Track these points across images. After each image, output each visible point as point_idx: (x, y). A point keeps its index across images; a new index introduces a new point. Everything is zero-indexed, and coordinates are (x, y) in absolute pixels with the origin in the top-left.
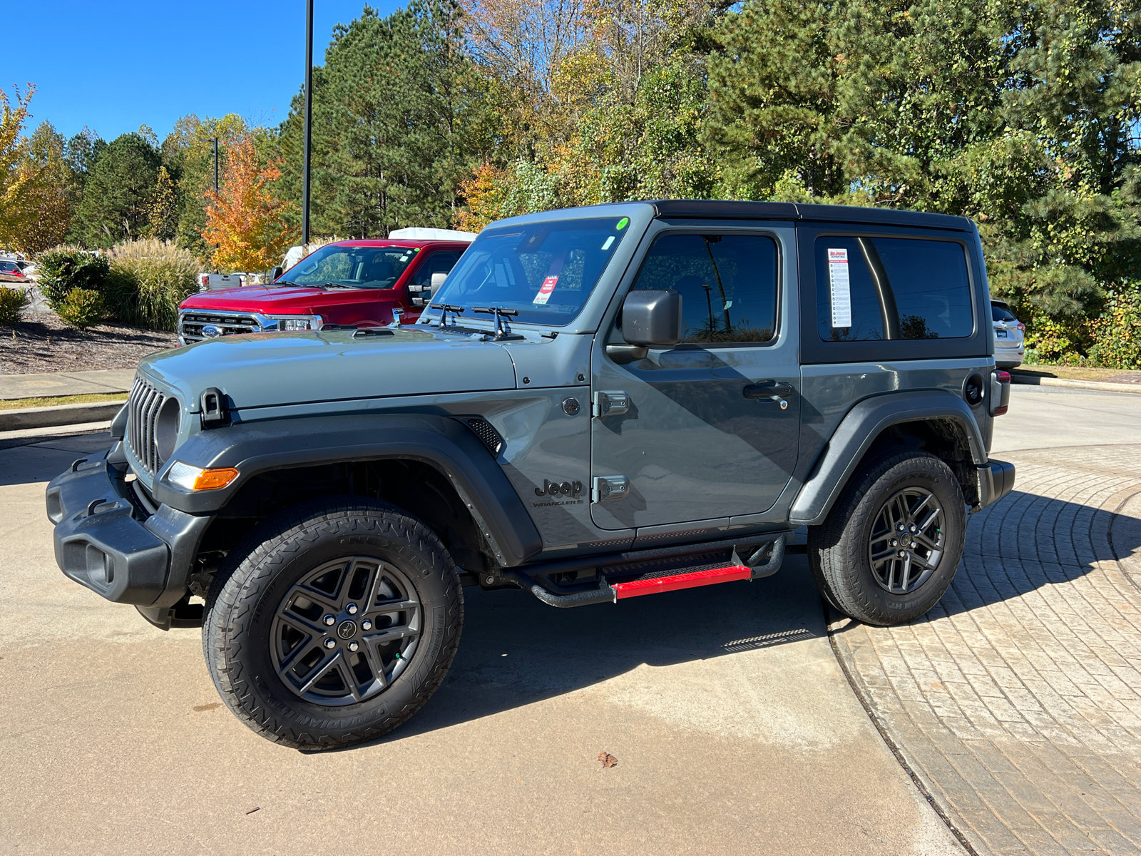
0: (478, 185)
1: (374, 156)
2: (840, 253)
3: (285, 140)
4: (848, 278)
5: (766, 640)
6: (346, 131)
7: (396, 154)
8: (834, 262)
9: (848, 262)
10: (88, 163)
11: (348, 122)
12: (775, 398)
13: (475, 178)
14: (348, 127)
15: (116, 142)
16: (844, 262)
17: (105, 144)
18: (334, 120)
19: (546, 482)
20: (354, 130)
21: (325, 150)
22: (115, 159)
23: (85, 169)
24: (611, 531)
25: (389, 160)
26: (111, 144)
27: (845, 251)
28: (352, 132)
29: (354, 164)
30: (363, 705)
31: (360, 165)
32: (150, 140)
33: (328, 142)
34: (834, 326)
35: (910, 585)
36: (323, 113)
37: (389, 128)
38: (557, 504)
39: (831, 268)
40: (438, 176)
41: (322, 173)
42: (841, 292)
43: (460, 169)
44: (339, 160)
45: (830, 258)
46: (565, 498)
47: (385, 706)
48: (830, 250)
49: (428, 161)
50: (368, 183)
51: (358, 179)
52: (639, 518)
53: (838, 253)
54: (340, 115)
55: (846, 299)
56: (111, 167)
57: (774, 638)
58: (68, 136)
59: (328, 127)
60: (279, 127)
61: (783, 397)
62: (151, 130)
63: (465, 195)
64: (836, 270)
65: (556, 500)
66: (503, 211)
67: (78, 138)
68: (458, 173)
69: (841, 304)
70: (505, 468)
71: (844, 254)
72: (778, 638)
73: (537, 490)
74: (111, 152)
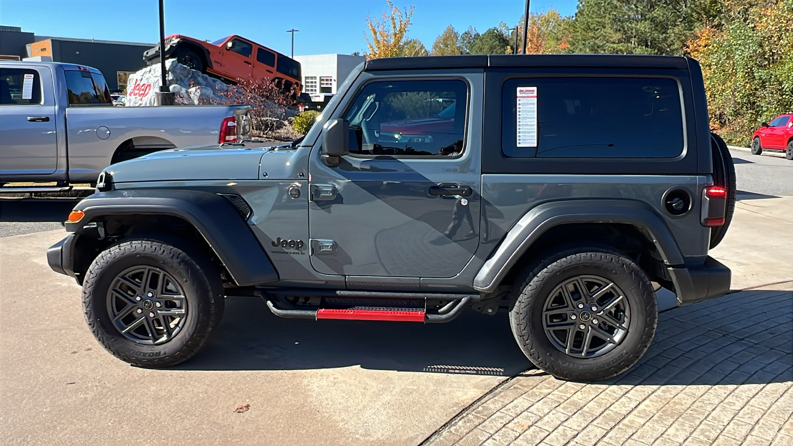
0: (700, 43)
1: (626, 29)
3: (573, 23)
4: (536, 109)
5: (460, 369)
6: (609, 14)
7: (644, 27)
8: (522, 97)
9: (538, 97)
10: (469, 47)
11: (612, 8)
12: (457, 196)
13: (697, 37)
14: (611, 11)
15: (485, 34)
17: (479, 35)
18: (602, 8)
19: (279, 239)
20: (615, 13)
21: (596, 28)
22: (483, 44)
23: (468, 51)
24: (325, 275)
25: (636, 31)
26: (482, 35)
27: (535, 89)
28: (613, 14)
29: (614, 35)
30: (156, 347)
31: (619, 35)
32: (504, 31)
33: (598, 22)
34: (518, 145)
35: (588, 353)
36: (596, 4)
37: (639, 9)
38: (287, 253)
39: (518, 102)
40: (672, 38)
41: (592, 43)
43: (688, 33)
44: (604, 34)
45: (518, 94)
46: (292, 250)
47: (166, 350)
48: (519, 89)
49: (664, 29)
50: (621, 48)
51: (615, 45)
52: (347, 269)
54: (606, 4)
56: (481, 49)
57: (467, 370)
58: (461, 32)
59: (599, 12)
60: (574, 16)
61: (464, 196)
62: (506, 24)
63: (689, 50)
64: (523, 104)
65: (286, 251)
66: (715, 60)
67: (466, 33)
68: (686, 36)
70: (252, 227)
71: (534, 91)
72: (470, 370)
73: (273, 243)
74: (481, 40)
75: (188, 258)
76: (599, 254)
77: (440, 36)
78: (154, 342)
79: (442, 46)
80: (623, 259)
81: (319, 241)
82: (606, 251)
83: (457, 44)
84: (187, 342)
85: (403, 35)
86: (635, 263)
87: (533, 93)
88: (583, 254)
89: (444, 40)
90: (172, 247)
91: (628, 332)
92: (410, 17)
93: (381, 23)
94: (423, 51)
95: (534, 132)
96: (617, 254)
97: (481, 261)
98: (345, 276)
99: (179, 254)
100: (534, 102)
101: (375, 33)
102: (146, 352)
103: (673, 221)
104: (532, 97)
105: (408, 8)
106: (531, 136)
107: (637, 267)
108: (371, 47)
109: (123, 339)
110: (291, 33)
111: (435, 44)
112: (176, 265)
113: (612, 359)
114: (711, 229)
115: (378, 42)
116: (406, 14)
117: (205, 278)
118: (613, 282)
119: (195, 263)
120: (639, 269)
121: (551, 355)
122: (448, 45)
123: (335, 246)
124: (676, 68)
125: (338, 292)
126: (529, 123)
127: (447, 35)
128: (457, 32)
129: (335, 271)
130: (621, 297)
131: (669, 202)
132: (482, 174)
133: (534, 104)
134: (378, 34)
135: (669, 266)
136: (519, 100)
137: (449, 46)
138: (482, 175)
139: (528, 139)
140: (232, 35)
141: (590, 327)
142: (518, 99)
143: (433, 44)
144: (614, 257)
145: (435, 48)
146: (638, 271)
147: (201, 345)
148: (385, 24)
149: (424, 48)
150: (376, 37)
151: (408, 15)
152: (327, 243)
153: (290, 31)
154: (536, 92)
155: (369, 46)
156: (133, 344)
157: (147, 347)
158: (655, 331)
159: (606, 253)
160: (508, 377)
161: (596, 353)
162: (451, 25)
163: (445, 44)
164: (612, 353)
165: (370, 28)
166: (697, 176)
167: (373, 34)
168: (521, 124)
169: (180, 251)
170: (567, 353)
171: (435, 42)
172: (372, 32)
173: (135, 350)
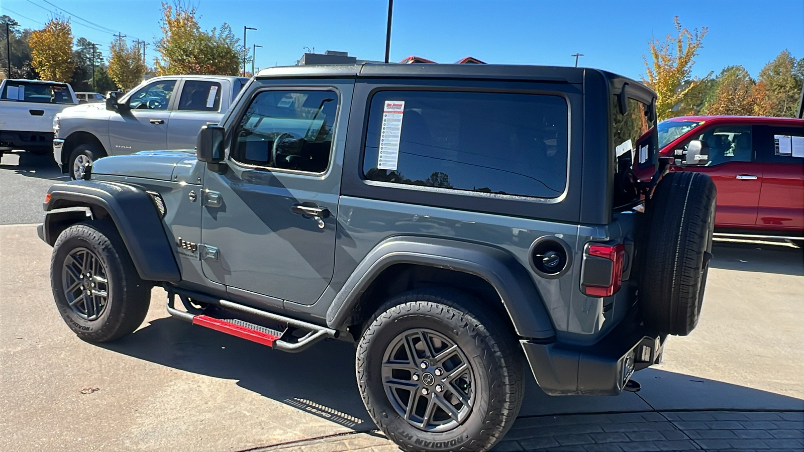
2: (398, 105)
4: (400, 127)
8: (388, 112)
9: (404, 113)
16: (400, 112)
39: (384, 118)
42: (390, 139)
45: (386, 109)
48: (387, 102)
53: (394, 105)
55: (396, 145)
64: (389, 120)
69: (389, 149)
71: (401, 105)
75: (111, 246)
76: (441, 306)
77: (771, 62)
78: (89, 317)
79: (772, 74)
80: (469, 317)
81: (207, 247)
82: (451, 304)
83: (792, 71)
84: (106, 322)
85: (689, 59)
86: (484, 326)
87: (400, 109)
88: (424, 303)
89: (776, 66)
90: (102, 235)
91: (472, 411)
92: (701, 39)
93: (664, 45)
94: (747, 78)
95: (396, 153)
96: (463, 310)
97: (334, 293)
98: (227, 286)
99: (105, 242)
100: (400, 118)
101: (657, 57)
102: (81, 325)
103: (543, 281)
104: (399, 112)
105: (700, 30)
106: (392, 157)
107: (485, 331)
108: (650, 72)
109: (70, 310)
110: (576, 57)
111: (763, 72)
112: (101, 251)
113: (452, 439)
114: (602, 299)
115: (659, 67)
116: (697, 36)
117: (121, 267)
118: (456, 344)
119: (115, 252)
120: (488, 334)
121: (387, 416)
122: (781, 72)
123: (218, 253)
124: (565, 82)
125: (222, 302)
126: (392, 142)
127: (781, 62)
128: (794, 58)
129: (219, 280)
130: (466, 365)
131: (538, 255)
132: (340, 195)
133: (399, 120)
134: (660, 58)
135: (522, 338)
136: (386, 116)
137: (781, 74)
138: (340, 197)
139: (389, 161)
140: (467, 57)
141: (433, 393)
142: (384, 114)
143: (761, 71)
144: (458, 313)
145: (761, 76)
146: (486, 337)
147: (117, 328)
148: (668, 47)
149: (749, 75)
150: (658, 61)
151: (698, 37)
152: (212, 249)
153: (574, 56)
154: (403, 107)
155: (647, 72)
156: (76, 315)
157: (83, 320)
158: (506, 419)
159: (450, 306)
160: (353, 431)
161: (437, 427)
162: (786, 50)
163: (775, 71)
164: (453, 432)
165: (652, 51)
166: (579, 226)
167: (654, 59)
168: (384, 142)
169: (107, 239)
170: (405, 419)
171: (763, 68)
172: (653, 56)
173: (75, 321)
